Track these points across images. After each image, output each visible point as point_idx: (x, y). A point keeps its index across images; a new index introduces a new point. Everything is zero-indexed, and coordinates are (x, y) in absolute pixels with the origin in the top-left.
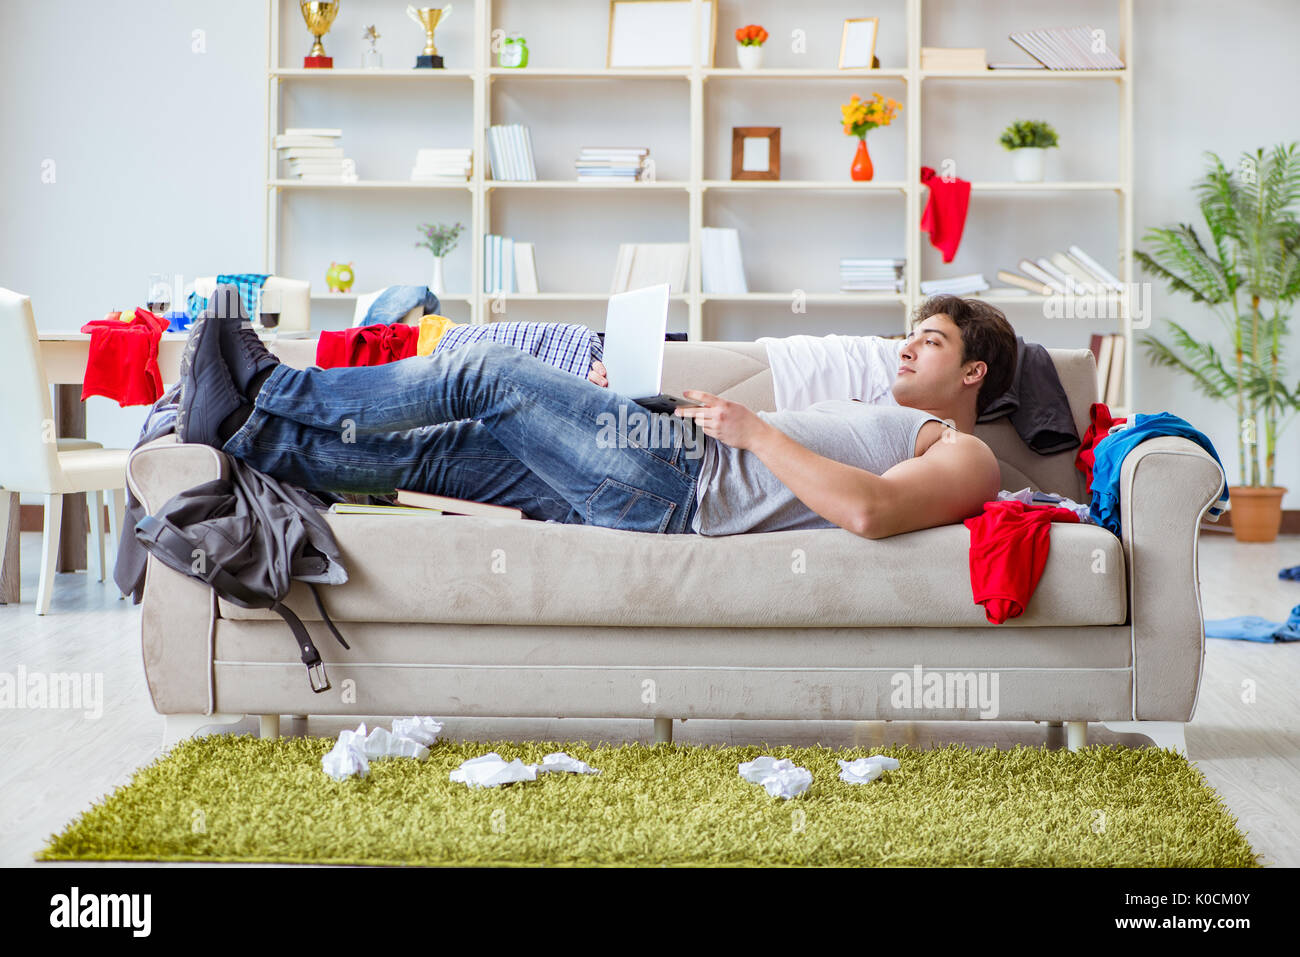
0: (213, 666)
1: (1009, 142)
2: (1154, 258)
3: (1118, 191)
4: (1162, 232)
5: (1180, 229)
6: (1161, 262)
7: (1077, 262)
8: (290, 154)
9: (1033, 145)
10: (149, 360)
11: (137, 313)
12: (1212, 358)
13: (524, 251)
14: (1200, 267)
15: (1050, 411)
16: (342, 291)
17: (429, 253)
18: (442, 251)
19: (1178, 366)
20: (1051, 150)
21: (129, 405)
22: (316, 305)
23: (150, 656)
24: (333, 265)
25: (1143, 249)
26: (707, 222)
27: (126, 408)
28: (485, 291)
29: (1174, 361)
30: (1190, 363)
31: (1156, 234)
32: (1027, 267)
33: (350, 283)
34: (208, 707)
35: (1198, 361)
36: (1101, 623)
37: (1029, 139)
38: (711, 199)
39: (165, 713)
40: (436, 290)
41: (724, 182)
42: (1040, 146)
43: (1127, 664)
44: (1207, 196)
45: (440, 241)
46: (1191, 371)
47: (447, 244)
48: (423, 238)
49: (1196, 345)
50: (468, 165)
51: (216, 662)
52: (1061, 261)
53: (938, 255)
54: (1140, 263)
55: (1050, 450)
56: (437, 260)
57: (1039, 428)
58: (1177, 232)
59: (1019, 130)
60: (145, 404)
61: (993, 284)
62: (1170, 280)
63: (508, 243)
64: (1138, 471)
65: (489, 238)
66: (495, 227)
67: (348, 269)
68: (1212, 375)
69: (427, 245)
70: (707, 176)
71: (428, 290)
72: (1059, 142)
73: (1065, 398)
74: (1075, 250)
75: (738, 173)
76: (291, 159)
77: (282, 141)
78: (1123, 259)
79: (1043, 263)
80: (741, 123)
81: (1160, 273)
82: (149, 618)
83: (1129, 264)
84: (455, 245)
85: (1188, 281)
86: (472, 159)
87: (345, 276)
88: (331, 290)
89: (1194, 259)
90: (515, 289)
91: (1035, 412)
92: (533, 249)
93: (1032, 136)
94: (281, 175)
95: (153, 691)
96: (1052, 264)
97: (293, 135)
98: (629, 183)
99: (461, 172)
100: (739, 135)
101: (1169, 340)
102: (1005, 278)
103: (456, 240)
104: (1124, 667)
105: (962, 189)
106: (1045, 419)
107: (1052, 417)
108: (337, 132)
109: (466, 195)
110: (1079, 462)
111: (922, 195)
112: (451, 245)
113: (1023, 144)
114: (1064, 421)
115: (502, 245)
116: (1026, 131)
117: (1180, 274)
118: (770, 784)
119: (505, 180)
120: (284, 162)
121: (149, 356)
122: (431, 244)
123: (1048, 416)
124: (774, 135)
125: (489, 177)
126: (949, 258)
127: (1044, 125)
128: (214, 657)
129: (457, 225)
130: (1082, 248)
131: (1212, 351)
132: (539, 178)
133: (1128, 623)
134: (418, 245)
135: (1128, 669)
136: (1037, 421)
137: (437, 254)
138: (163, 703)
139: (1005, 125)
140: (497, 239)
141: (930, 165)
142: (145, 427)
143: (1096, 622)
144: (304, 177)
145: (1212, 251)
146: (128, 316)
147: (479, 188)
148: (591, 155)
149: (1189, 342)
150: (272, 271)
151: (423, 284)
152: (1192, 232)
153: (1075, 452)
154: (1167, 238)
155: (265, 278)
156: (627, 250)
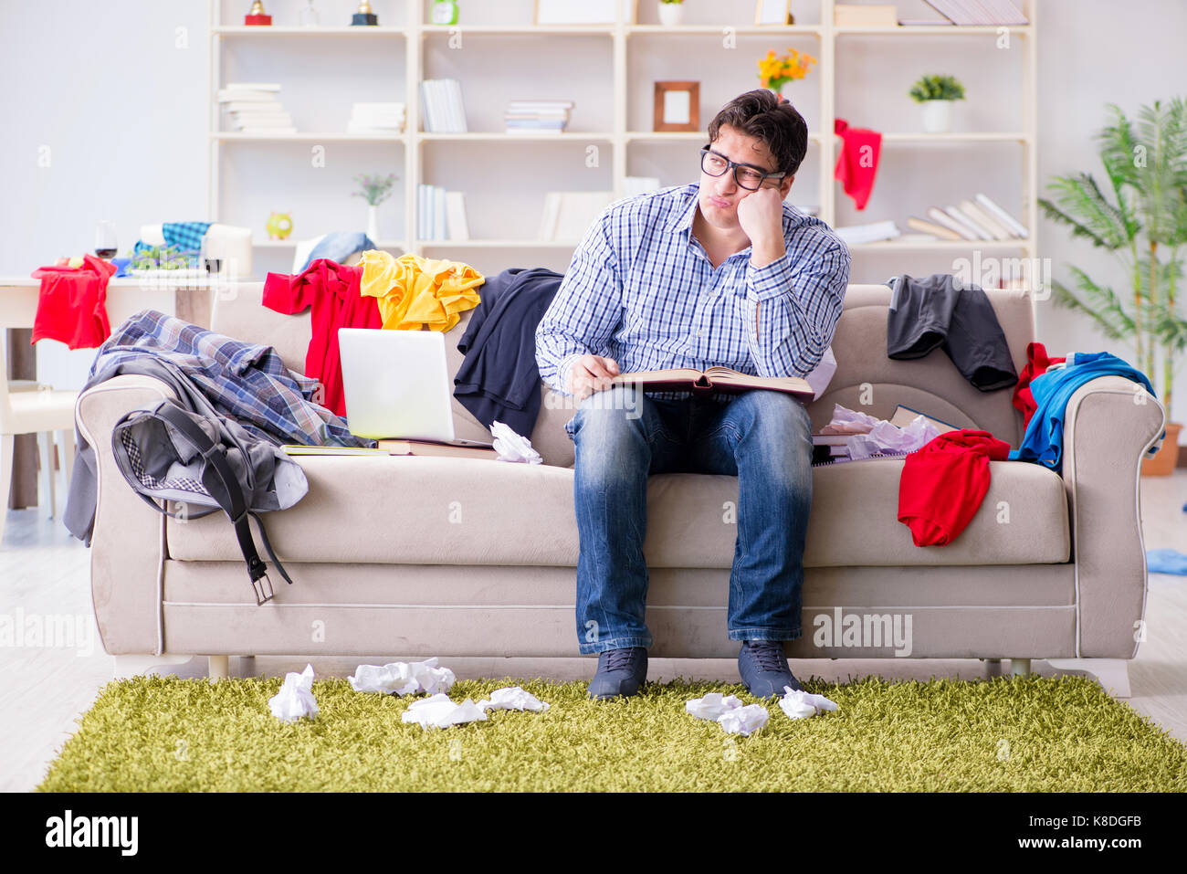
0: (162, 607)
1: (918, 96)
2: (1057, 205)
3: (1022, 142)
4: (1066, 181)
5: (1081, 178)
6: (1063, 209)
7: (982, 208)
8: (232, 107)
9: (941, 97)
10: (98, 304)
11: (86, 260)
12: (1112, 301)
13: (455, 200)
14: (1101, 214)
15: (987, 348)
16: (281, 238)
17: (364, 202)
18: (377, 201)
19: (1078, 308)
20: (958, 103)
21: (78, 347)
22: (258, 252)
23: (99, 597)
24: (273, 214)
25: (1045, 197)
26: (631, 171)
27: (76, 351)
28: (418, 238)
29: (1075, 304)
30: (1091, 305)
31: (1058, 182)
32: (936, 214)
33: (288, 231)
34: (157, 648)
35: (1098, 304)
36: (1046, 560)
37: (938, 92)
38: (633, 149)
39: (114, 654)
40: (372, 237)
41: (647, 134)
42: (946, 98)
43: (1071, 602)
44: (1108, 146)
45: (374, 191)
46: (1092, 313)
47: (382, 193)
48: (359, 188)
49: (1096, 289)
50: (401, 118)
51: (165, 603)
52: (969, 208)
53: (850, 202)
54: (1043, 211)
55: (989, 387)
56: (372, 209)
57: (978, 365)
58: (1079, 182)
59: (928, 84)
60: (94, 346)
61: (904, 230)
62: (1072, 228)
63: (440, 192)
64: (1081, 410)
65: (422, 187)
66: (427, 177)
67: (287, 217)
68: (1113, 318)
69: (362, 195)
70: (629, 128)
71: (365, 236)
72: (966, 94)
73: (1002, 337)
74: (982, 198)
75: (660, 125)
76: (233, 113)
77: (224, 95)
78: (1027, 206)
79: (952, 211)
80: (662, 78)
81: (1062, 220)
82: (97, 560)
83: (1034, 212)
84: (390, 195)
85: (1089, 227)
86: (405, 112)
87: (284, 225)
88: (271, 238)
89: (1095, 206)
90: (447, 237)
91: (975, 349)
92: (465, 199)
93: (941, 89)
94: (222, 128)
95: (102, 632)
96: (961, 211)
97: (234, 90)
98: (556, 134)
99: (395, 124)
100: (660, 89)
101: (1071, 284)
102: (914, 224)
103: (391, 190)
104: (1067, 604)
105: (874, 140)
106: (984, 356)
107: (991, 355)
108: (276, 87)
109: (398, 147)
110: (1016, 399)
111: (836, 147)
112: (385, 194)
113: (932, 97)
114: (1002, 359)
115: (434, 194)
116: (935, 85)
117: (1082, 220)
118: (728, 721)
119: (437, 132)
120: (226, 114)
121: (97, 301)
122: (367, 193)
123: (987, 353)
124: (694, 89)
125: (422, 129)
126: (861, 207)
127: (952, 79)
128: (163, 598)
129: (391, 176)
130: (989, 195)
131: (1111, 295)
132: (470, 129)
133: (1072, 561)
134: (354, 194)
135: (1071, 607)
136: (977, 357)
137: (372, 203)
138: (113, 644)
139: (914, 79)
140: (430, 188)
141: (843, 117)
142: (93, 370)
143: (1040, 561)
144: (244, 130)
145: (1112, 199)
146: (77, 262)
147: (412, 140)
148: (519, 108)
149: (1089, 285)
150: (214, 218)
151: (361, 231)
152: (1092, 181)
153: (1012, 390)
154: (1070, 186)
155: (208, 226)
156: (554, 199)
